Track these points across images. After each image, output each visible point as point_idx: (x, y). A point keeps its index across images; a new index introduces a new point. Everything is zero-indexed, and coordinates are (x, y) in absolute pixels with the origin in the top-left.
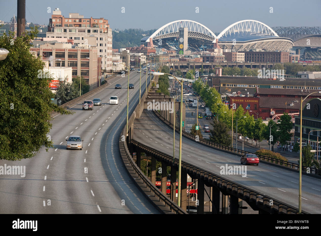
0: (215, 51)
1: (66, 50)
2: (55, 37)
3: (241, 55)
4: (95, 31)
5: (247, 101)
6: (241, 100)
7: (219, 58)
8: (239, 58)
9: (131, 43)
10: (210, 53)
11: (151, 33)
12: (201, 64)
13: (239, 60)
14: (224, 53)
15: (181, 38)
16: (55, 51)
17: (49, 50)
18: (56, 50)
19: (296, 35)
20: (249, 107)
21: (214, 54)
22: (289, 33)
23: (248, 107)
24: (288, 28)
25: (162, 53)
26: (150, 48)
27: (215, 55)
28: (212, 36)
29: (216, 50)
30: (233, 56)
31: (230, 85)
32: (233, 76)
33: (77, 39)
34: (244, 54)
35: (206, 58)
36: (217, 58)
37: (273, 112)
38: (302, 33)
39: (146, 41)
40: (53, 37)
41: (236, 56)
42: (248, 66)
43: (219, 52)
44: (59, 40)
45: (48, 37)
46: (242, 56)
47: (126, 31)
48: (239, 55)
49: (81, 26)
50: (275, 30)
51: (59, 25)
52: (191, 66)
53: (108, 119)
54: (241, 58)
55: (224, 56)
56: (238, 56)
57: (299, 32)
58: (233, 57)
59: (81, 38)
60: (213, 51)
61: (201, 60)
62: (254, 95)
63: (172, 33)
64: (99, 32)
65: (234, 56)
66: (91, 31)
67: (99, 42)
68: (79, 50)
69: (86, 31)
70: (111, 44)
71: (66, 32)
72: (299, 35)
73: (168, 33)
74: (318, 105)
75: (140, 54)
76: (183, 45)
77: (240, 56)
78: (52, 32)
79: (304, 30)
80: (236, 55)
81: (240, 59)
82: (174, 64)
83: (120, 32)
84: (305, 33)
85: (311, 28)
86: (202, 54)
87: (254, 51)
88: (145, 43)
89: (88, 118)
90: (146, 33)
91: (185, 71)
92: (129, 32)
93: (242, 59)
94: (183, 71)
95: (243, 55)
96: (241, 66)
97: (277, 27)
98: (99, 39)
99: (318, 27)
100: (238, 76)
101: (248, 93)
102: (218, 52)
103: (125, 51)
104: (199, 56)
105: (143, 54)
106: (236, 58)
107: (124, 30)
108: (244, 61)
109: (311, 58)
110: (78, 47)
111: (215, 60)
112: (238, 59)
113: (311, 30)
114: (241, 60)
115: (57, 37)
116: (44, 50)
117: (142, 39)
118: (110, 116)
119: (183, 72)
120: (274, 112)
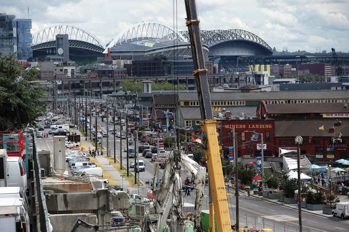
7: (120, 73)
10: (107, 65)
12: (99, 81)
27: (114, 68)
29: (114, 62)
31: (196, 103)
35: (102, 73)
38: (215, 38)
57: (211, 37)
60: (111, 63)
72: (212, 41)
79: (217, 34)
84: (219, 38)
85: (226, 31)
99: (235, 30)
102: (117, 65)
113: (227, 34)
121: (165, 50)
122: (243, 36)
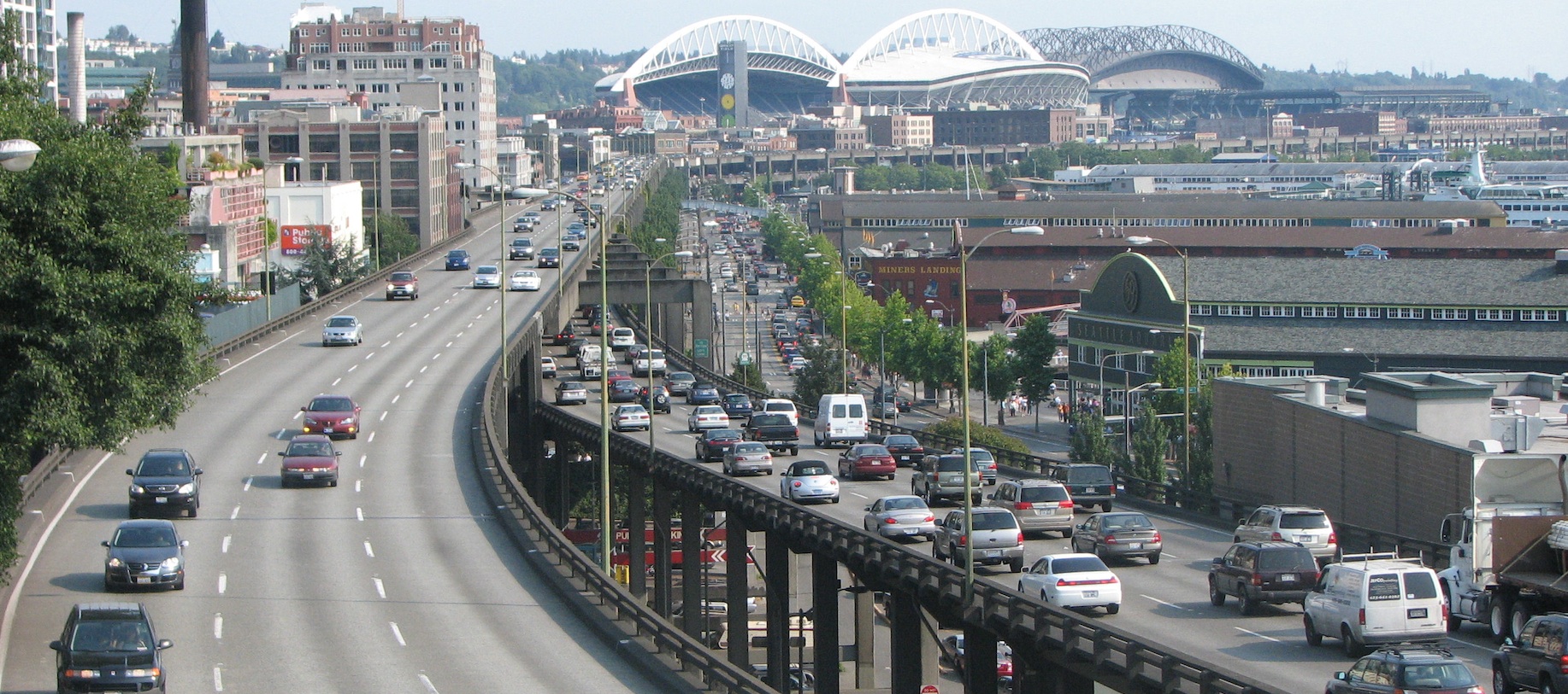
0: (835, 114)
1: (344, 126)
2: (310, 85)
3: (922, 123)
4: (438, 63)
5: (925, 269)
6: (907, 270)
7: (849, 137)
8: (914, 132)
9: (567, 99)
10: (819, 119)
11: (629, 59)
12: (789, 158)
13: (915, 141)
14: (865, 120)
15: (724, 76)
16: (309, 133)
17: (288, 128)
18: (312, 127)
19: (1099, 53)
20: (935, 291)
21: (834, 122)
22: (1078, 48)
23: (929, 288)
24: (1073, 33)
25: (664, 127)
26: (625, 110)
27: (835, 126)
28: (826, 65)
29: (838, 111)
30: (894, 128)
31: (874, 223)
32: (890, 191)
33: (380, 90)
34: (930, 118)
35: (808, 137)
36: (842, 136)
37: (1008, 305)
38: (1118, 47)
39: (611, 87)
40: (304, 87)
41: (903, 128)
42: (946, 160)
43: (848, 115)
44: (320, 96)
45: (288, 87)
46: (925, 128)
47: (549, 58)
48: (914, 123)
49: (392, 47)
50: (1031, 41)
51: (322, 48)
52: (757, 163)
53: (454, 340)
54: (922, 132)
55: (863, 128)
56: (910, 128)
57: (1108, 43)
58: (896, 133)
59: (393, 88)
60: (830, 113)
61: (793, 145)
62: (949, 249)
63: (697, 61)
64: (450, 65)
65: (899, 128)
66: (427, 64)
67: (452, 96)
68: (385, 126)
69: (410, 64)
70: (491, 101)
71: (345, 68)
72: (1109, 53)
73: (684, 59)
74: (1136, 274)
75: (591, 131)
76: (734, 96)
77: (918, 128)
78: (299, 72)
79: (1124, 36)
80: (904, 123)
81: (918, 137)
82: (702, 161)
83: (528, 62)
84: (1129, 47)
85: (1146, 28)
86: (794, 123)
87: (962, 110)
88: (608, 94)
89: (393, 338)
90: (614, 61)
91: (740, 181)
92: (558, 60)
93: (925, 137)
94: (734, 182)
95: (928, 123)
96: (917, 160)
97: (1037, 30)
98: (451, 88)
99: (1169, 26)
100: (908, 192)
101: (932, 244)
102: (846, 119)
103: (541, 122)
104: (783, 132)
105: (600, 130)
106: (904, 133)
107: (541, 55)
108: (931, 143)
109: (1151, 126)
110: (382, 117)
111: (837, 142)
112: (910, 137)
113: (1148, 37)
114: (922, 141)
115: (316, 87)
116: (272, 129)
117: (599, 84)
118: (465, 330)
119: (734, 186)
120: (1013, 303)
121: (979, 78)
122: (1187, 41)
